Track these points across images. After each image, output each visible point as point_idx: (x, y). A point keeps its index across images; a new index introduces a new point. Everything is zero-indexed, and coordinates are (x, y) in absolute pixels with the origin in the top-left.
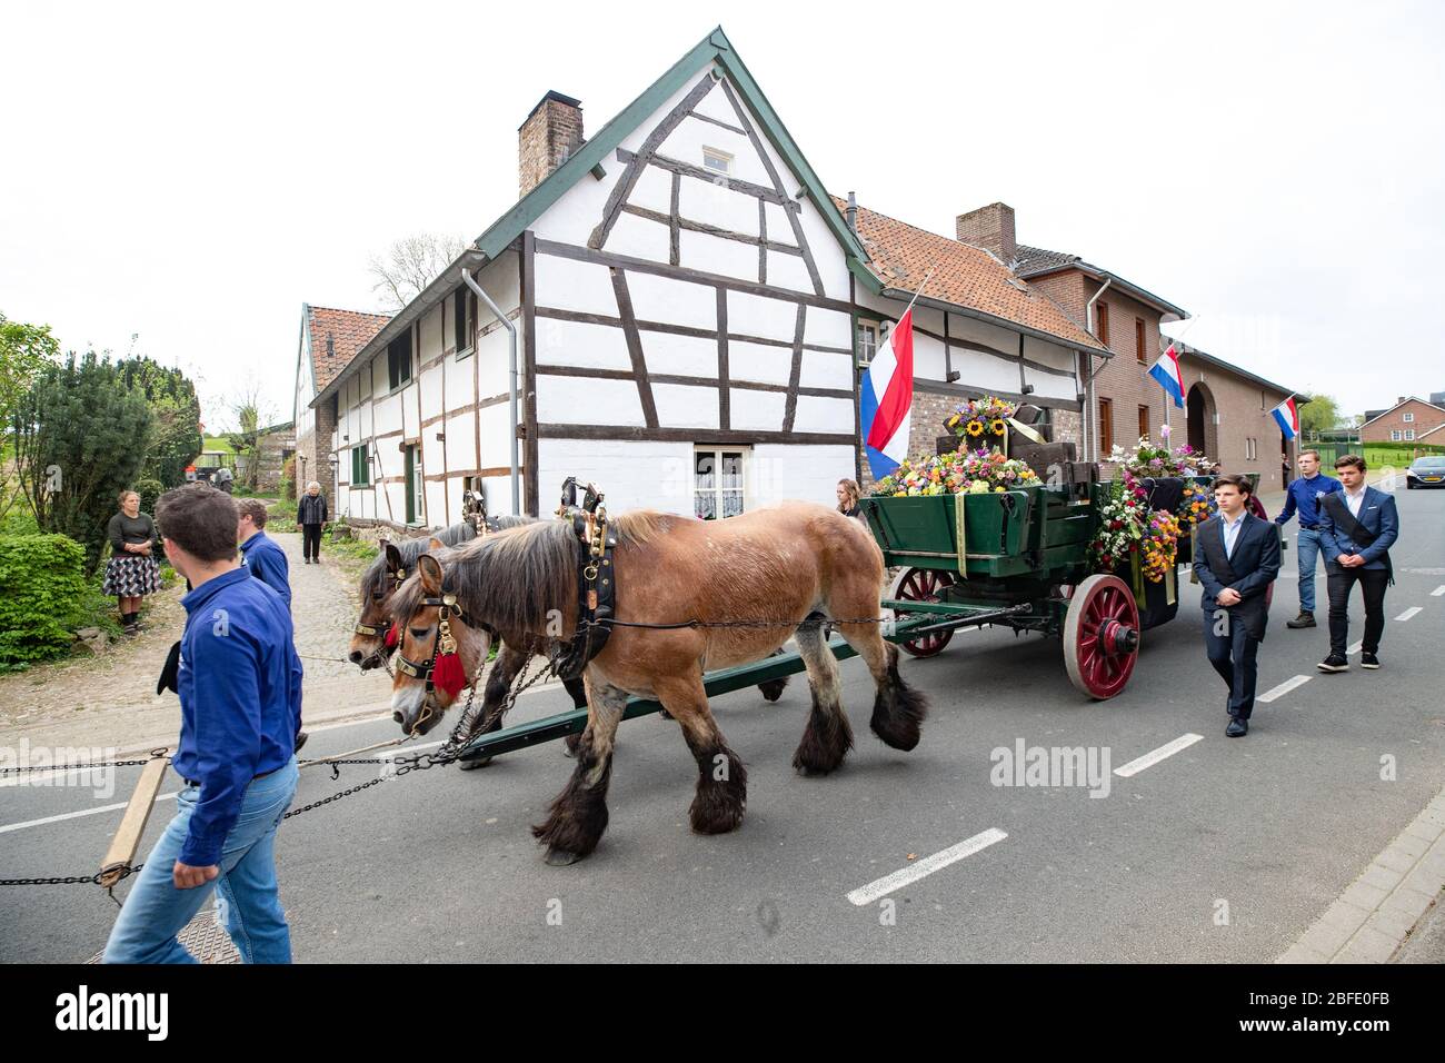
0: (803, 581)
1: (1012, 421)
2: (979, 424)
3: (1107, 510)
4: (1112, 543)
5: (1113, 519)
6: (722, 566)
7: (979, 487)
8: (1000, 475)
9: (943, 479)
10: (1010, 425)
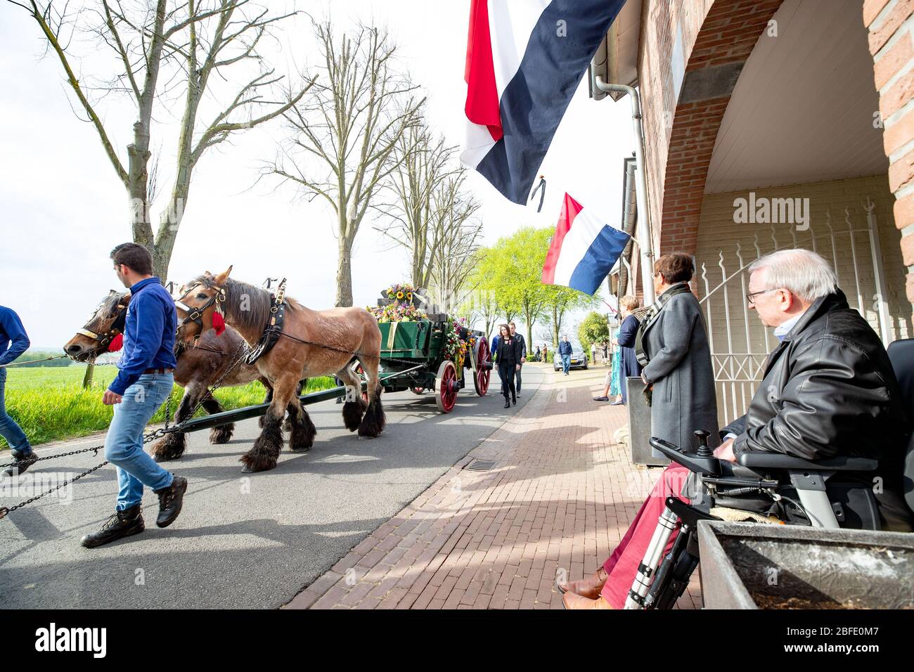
0: (357, 338)
1: (414, 293)
2: (402, 293)
3: (449, 335)
4: (451, 349)
5: (451, 339)
6: (324, 329)
7: (405, 319)
8: (415, 315)
9: (388, 316)
10: (414, 296)
